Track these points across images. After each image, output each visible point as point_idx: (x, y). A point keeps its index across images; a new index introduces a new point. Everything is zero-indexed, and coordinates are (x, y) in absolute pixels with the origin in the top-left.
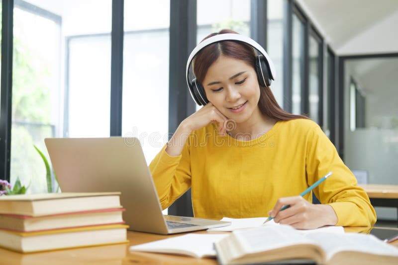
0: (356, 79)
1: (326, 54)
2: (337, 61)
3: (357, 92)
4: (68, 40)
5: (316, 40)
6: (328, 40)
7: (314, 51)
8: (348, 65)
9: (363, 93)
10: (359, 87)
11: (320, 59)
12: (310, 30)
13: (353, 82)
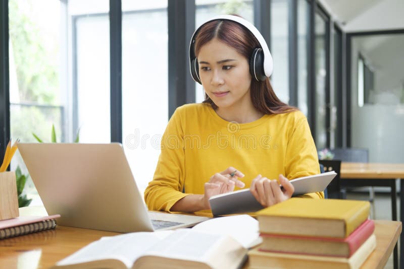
0: (364, 55)
1: (333, 31)
2: (344, 38)
3: (365, 67)
4: (75, 19)
5: (323, 18)
6: (335, 17)
7: (320, 28)
8: (355, 41)
9: (371, 68)
10: (368, 63)
11: (327, 36)
12: (316, 8)
13: (361, 57)
